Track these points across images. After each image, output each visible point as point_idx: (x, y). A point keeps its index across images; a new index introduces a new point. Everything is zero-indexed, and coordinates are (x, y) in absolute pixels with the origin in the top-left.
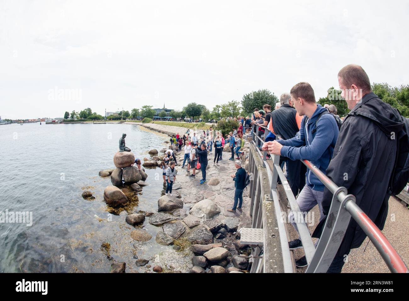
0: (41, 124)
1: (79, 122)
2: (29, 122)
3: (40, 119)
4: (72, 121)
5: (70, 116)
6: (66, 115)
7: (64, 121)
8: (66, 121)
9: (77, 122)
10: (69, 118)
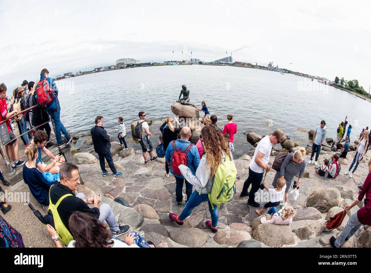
0: (312, 80)
1: (346, 90)
2: (308, 77)
3: (319, 77)
4: (341, 87)
5: (340, 82)
6: (337, 79)
7: (334, 84)
8: (336, 85)
9: (345, 89)
10: (339, 84)
